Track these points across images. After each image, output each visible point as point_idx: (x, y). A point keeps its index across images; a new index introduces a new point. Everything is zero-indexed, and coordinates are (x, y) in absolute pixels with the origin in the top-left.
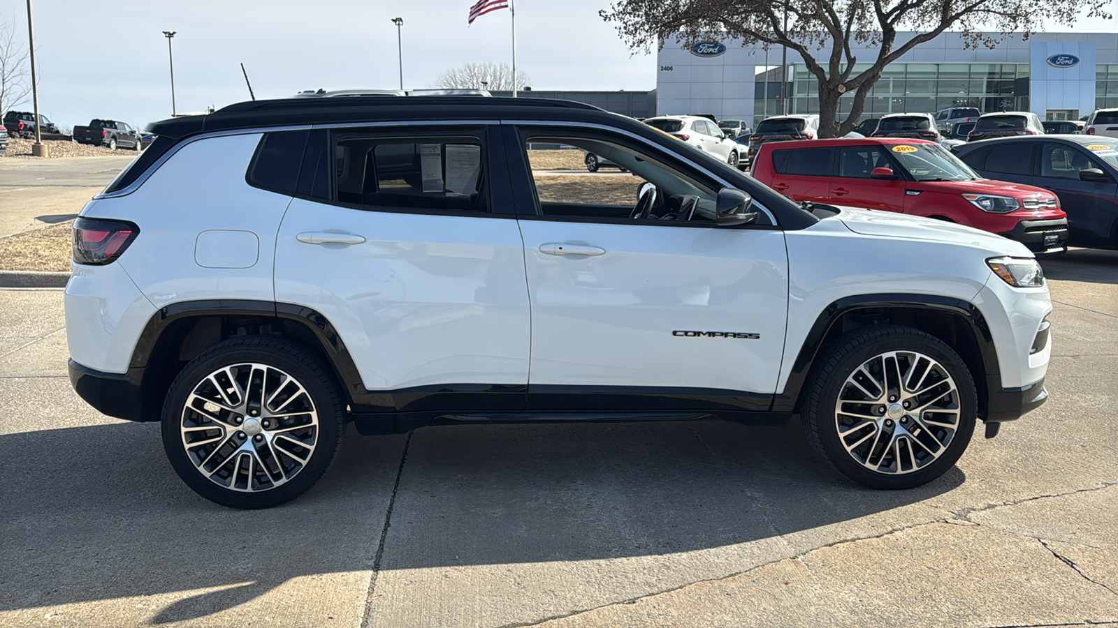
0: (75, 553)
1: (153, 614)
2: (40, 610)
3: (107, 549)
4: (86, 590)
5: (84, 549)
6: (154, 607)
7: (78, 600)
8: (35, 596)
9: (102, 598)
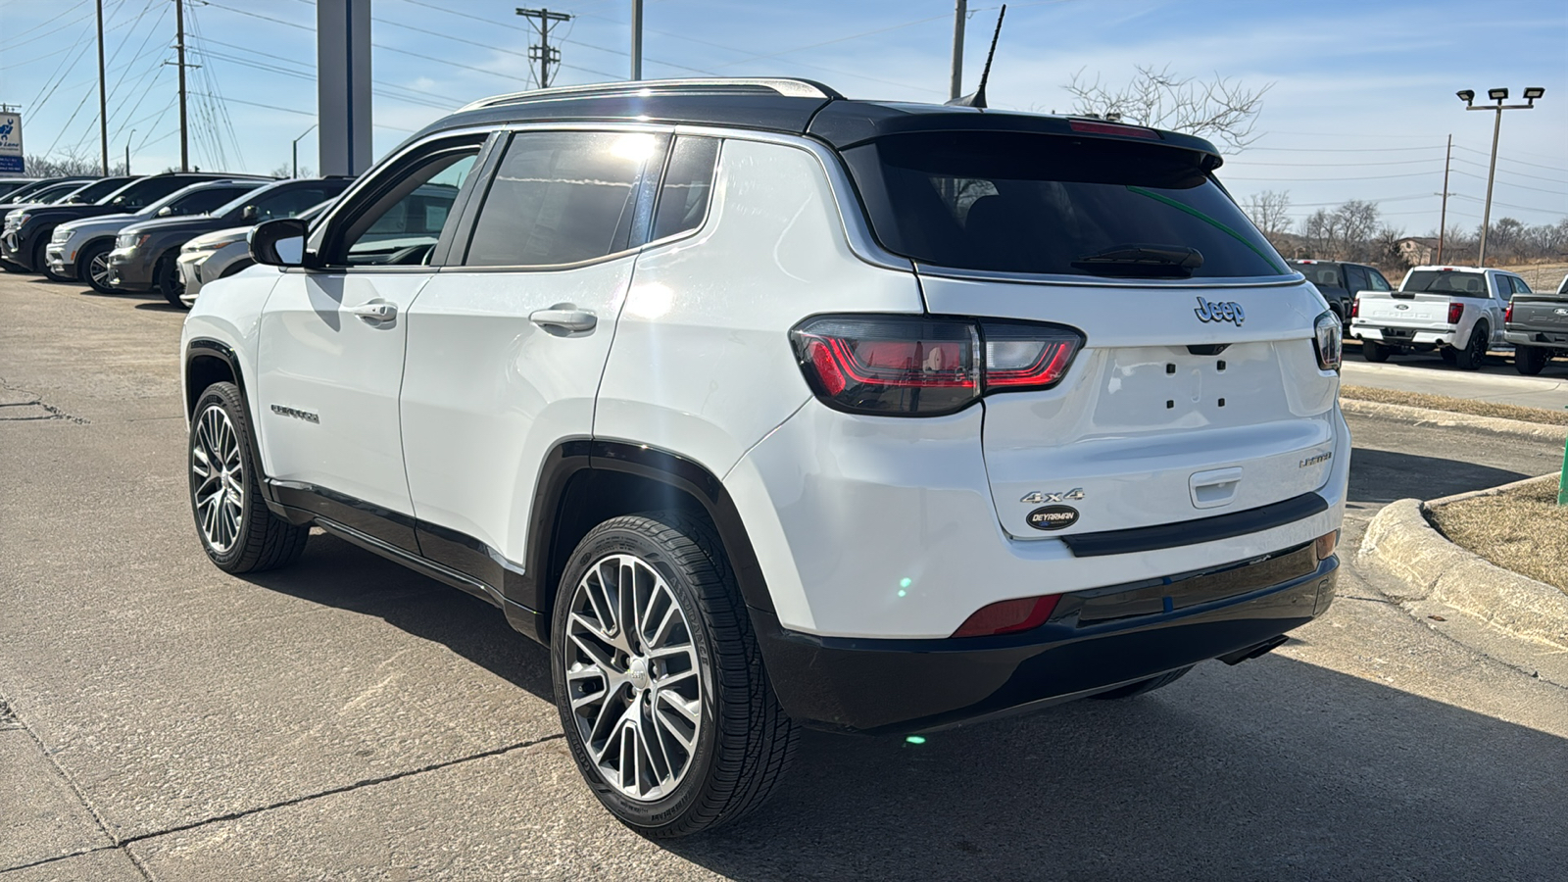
0: (1347, 723)
1: (1299, 647)
2: (1397, 686)
3: (1310, 712)
4: (1348, 685)
5: (1335, 724)
6: (1294, 651)
7: (1359, 680)
8: (1401, 701)
9: (1336, 673)
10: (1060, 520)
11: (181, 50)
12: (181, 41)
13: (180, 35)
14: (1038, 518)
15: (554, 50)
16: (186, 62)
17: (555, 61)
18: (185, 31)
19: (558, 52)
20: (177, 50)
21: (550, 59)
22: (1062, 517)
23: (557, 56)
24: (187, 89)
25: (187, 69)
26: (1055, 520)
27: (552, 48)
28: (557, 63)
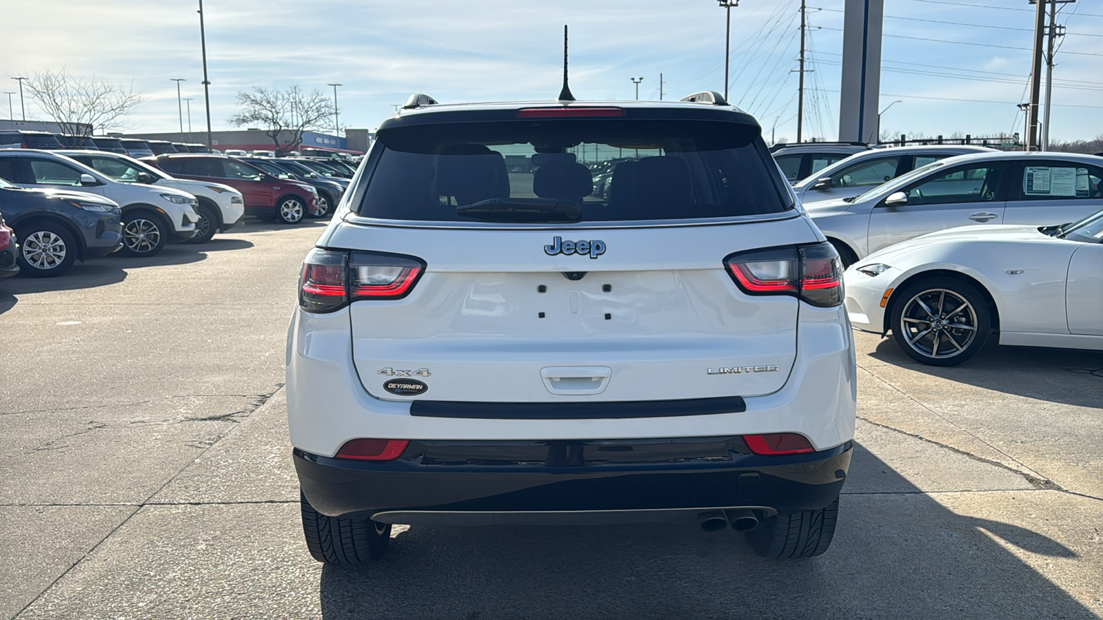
10: (411, 389)
11: (802, 61)
12: (802, 56)
13: (802, 52)
14: (393, 386)
15: (1060, 27)
16: (805, 69)
17: (1060, 35)
18: (805, 48)
19: (1064, 27)
20: (799, 62)
21: (1056, 34)
22: (413, 387)
23: (1063, 31)
24: (804, 87)
25: (805, 73)
26: (406, 389)
27: (1058, 25)
28: (1062, 37)
